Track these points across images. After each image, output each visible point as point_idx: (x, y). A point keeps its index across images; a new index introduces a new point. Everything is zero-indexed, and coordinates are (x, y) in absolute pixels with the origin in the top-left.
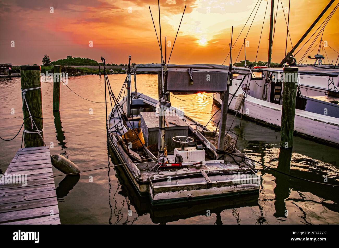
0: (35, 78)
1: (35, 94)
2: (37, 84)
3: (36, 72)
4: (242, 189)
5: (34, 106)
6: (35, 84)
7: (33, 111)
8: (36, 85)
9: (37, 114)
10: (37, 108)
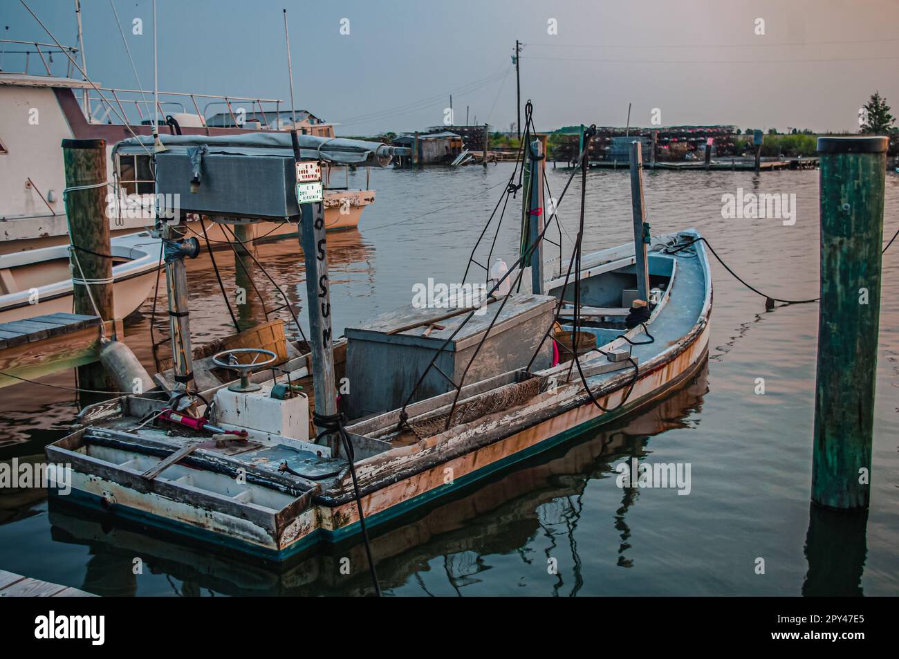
0: (80, 165)
1: (79, 198)
2: (83, 179)
3: (80, 154)
4: (227, 529)
5: (77, 225)
6: (80, 179)
7: (77, 236)
8: (82, 181)
9: (86, 245)
10: (84, 231)
